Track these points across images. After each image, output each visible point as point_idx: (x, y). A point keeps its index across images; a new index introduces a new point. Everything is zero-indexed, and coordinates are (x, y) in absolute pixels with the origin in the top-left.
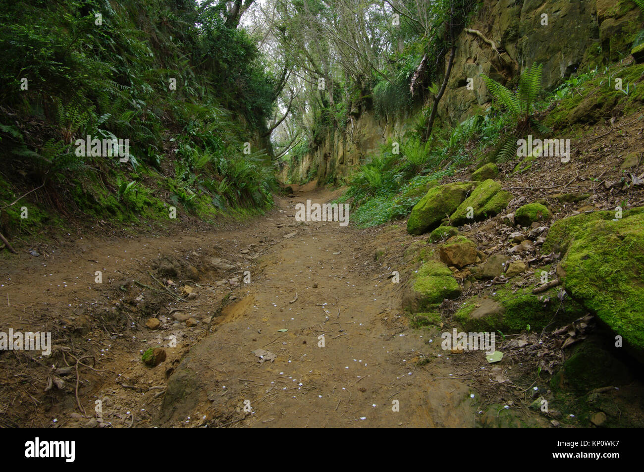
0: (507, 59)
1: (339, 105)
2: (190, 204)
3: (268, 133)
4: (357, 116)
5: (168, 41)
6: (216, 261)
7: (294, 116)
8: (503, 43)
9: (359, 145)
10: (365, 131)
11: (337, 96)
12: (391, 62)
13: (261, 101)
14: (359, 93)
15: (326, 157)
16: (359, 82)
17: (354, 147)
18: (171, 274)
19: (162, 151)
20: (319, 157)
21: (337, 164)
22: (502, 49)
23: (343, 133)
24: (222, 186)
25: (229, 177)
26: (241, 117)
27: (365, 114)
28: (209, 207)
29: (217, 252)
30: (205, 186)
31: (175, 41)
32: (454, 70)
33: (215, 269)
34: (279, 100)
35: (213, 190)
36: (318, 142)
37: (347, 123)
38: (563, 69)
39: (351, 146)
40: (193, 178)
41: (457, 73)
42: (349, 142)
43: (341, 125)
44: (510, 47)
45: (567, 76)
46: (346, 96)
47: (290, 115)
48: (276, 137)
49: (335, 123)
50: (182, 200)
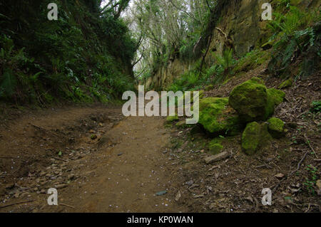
0: (231, 41)
1: (165, 55)
2: (98, 97)
3: (132, 67)
4: (173, 61)
5: (88, 26)
6: (110, 117)
7: (144, 58)
8: (229, 35)
9: (173, 74)
10: (176, 67)
11: (164, 51)
12: (188, 37)
13: (129, 52)
14: (173, 50)
15: (158, 78)
16: (174, 46)
17: (171, 75)
18: (94, 119)
19: (86, 75)
20: (155, 79)
21: (163, 82)
22: (229, 37)
23: (166, 68)
24: (111, 91)
25: (114, 87)
26: (119, 59)
27: (176, 60)
28: (105, 99)
29: (110, 114)
30: (104, 90)
31: (91, 26)
32: (211, 44)
33: (109, 119)
34: (137, 51)
35: (107, 92)
36: (155, 72)
37: (168, 64)
38: (249, 48)
39: (169, 74)
40: (99, 87)
41: (212, 46)
42: (169, 72)
43: (165, 64)
44: (232, 36)
45: (250, 50)
46: (168, 51)
47: (143, 58)
48: (135, 68)
49: (163, 63)
50: (95, 95)
